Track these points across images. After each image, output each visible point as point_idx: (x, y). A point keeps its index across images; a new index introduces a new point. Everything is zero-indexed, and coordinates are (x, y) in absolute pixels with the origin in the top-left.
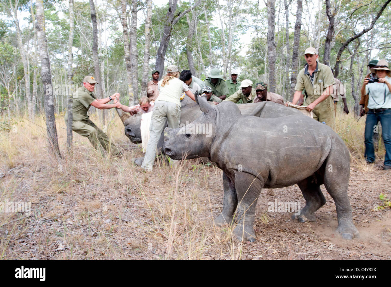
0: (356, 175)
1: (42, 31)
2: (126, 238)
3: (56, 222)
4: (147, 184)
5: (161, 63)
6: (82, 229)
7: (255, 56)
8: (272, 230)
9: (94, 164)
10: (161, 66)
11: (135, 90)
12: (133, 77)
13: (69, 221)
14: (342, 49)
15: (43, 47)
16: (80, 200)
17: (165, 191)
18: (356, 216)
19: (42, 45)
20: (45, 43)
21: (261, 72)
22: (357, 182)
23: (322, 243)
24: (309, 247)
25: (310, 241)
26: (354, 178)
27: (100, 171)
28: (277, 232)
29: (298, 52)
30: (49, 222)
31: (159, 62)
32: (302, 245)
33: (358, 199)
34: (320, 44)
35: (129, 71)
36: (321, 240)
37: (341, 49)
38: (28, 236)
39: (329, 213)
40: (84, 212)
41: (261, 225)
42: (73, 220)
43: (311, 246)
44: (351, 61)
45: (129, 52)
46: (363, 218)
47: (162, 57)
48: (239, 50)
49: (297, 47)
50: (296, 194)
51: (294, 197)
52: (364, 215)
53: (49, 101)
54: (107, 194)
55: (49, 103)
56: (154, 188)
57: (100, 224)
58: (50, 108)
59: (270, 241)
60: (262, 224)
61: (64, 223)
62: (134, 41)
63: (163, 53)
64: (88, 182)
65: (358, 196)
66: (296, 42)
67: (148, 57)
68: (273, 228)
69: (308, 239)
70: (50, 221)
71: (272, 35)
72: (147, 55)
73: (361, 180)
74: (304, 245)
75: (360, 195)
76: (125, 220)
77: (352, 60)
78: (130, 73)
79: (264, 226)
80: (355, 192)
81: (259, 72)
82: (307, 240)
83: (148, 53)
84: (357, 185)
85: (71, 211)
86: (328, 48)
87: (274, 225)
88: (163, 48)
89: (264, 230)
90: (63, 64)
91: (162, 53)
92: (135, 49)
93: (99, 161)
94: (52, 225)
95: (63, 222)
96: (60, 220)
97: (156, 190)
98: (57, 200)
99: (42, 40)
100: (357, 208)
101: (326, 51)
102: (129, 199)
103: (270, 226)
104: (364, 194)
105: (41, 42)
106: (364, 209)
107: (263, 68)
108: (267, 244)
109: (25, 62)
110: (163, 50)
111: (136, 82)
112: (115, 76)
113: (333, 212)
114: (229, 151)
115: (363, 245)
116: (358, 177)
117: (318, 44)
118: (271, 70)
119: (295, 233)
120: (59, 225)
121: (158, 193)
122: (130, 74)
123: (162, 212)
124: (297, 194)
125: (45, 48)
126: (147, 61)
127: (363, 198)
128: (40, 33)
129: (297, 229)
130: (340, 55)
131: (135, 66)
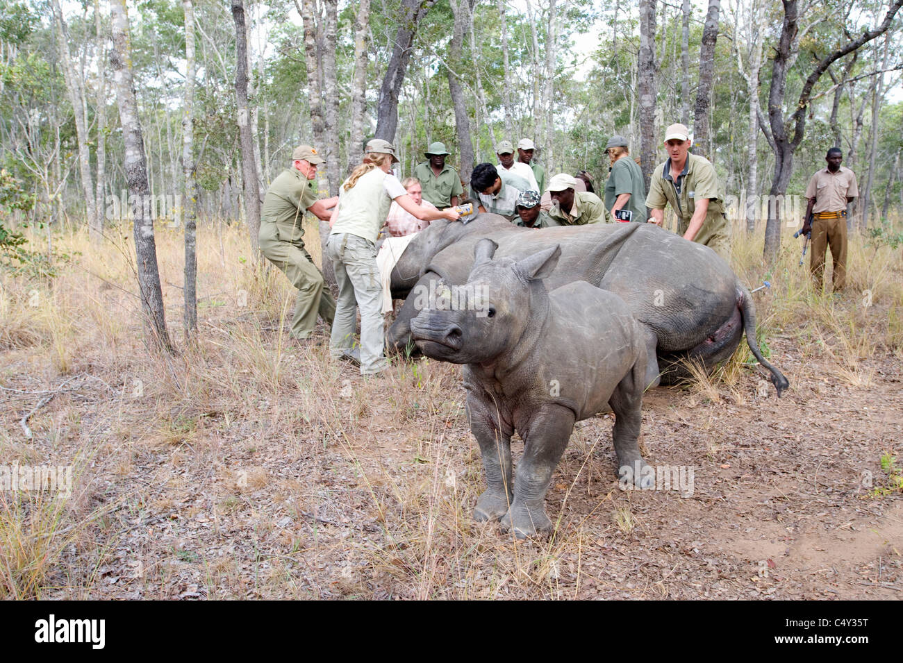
0: (834, 396)
1: (124, 70)
2: (327, 566)
3: (173, 523)
4: (364, 422)
5: (390, 110)
6: (231, 541)
7: (607, 84)
8: (641, 549)
9: (246, 371)
10: (391, 118)
11: (332, 183)
12: (328, 152)
13: (201, 518)
14: (813, 79)
15: (128, 107)
16: (222, 465)
17: (405, 439)
18: (826, 512)
19: (127, 101)
20: (133, 96)
21: (622, 121)
22: (835, 415)
23: (747, 583)
24: (720, 593)
25: (721, 578)
26: (828, 404)
27: (259, 387)
28: (650, 553)
29: (708, 96)
30: (160, 522)
31: (387, 109)
32: (705, 590)
33: (833, 465)
34: (763, 56)
35: (319, 139)
36: (744, 576)
37: (810, 77)
38: (118, 559)
39: (766, 502)
40: (233, 499)
41: (616, 537)
42: (211, 518)
43: (723, 590)
44: (835, 98)
45: (318, 95)
46: (839, 518)
47: (392, 98)
48: (573, 69)
49: (706, 85)
50: (694, 450)
51: (690, 459)
52: (843, 509)
53: (143, 228)
54: (278, 448)
55: (144, 232)
56: (381, 431)
57: (268, 530)
58: (146, 244)
59: (634, 577)
60: (618, 532)
61: (191, 525)
62: (331, 68)
63: (395, 87)
64: (236, 415)
65: (834, 457)
66: (705, 73)
67: (362, 107)
68: (643, 542)
69: (717, 574)
70: (162, 520)
71: (650, 57)
72: (359, 103)
73: (843, 410)
74: (708, 589)
75: (837, 453)
76: (322, 518)
77: (836, 94)
78: (321, 144)
79: (622, 538)
80: (829, 444)
81: (616, 121)
82: (715, 575)
83: (361, 98)
84: (832, 425)
85: (203, 493)
86: (780, 75)
87: (645, 535)
88: (395, 75)
89: (622, 549)
90: (162, 101)
91: (392, 87)
92: (332, 88)
93: (257, 364)
94: (166, 531)
95: (190, 523)
96: (182, 518)
97: (384, 436)
98: (172, 463)
99: (126, 90)
100: (830, 489)
101: (776, 82)
102: (329, 462)
103: (637, 538)
104: (847, 450)
105: (124, 94)
106: (844, 494)
107: (626, 112)
108: (630, 585)
109: (78, 105)
110: (396, 82)
111: (335, 163)
112: (284, 131)
113: (775, 500)
114: (548, 364)
115: (837, 589)
116: (837, 400)
117: (759, 58)
118: (646, 138)
119: (690, 555)
120: (182, 530)
121: (389, 444)
122: (322, 148)
123: (400, 499)
124: (698, 450)
125: (132, 107)
126: (361, 117)
127: (842, 463)
128: (121, 73)
129: (694, 544)
130: (809, 92)
131: (333, 128)
